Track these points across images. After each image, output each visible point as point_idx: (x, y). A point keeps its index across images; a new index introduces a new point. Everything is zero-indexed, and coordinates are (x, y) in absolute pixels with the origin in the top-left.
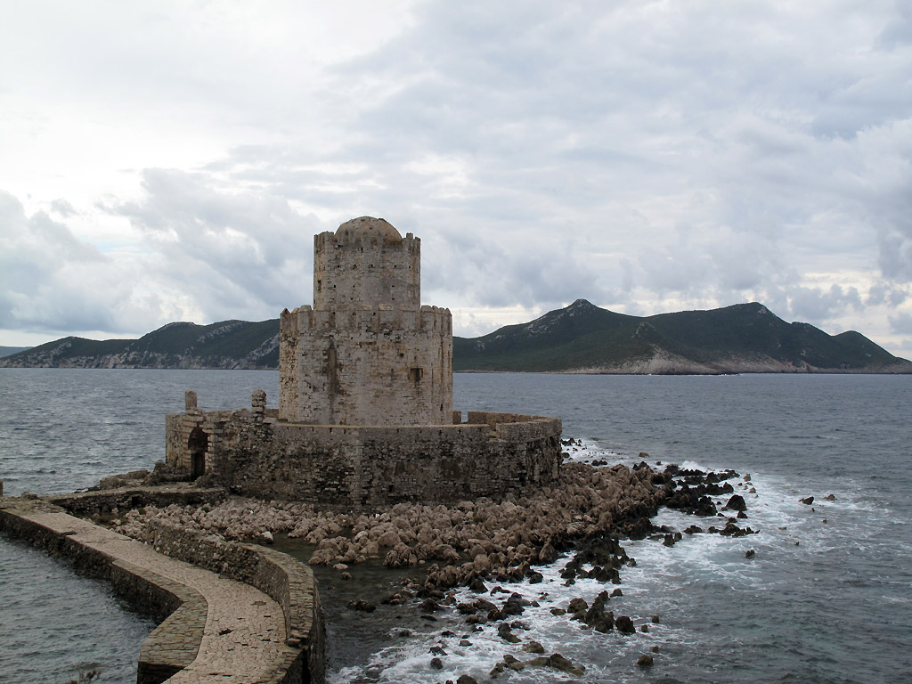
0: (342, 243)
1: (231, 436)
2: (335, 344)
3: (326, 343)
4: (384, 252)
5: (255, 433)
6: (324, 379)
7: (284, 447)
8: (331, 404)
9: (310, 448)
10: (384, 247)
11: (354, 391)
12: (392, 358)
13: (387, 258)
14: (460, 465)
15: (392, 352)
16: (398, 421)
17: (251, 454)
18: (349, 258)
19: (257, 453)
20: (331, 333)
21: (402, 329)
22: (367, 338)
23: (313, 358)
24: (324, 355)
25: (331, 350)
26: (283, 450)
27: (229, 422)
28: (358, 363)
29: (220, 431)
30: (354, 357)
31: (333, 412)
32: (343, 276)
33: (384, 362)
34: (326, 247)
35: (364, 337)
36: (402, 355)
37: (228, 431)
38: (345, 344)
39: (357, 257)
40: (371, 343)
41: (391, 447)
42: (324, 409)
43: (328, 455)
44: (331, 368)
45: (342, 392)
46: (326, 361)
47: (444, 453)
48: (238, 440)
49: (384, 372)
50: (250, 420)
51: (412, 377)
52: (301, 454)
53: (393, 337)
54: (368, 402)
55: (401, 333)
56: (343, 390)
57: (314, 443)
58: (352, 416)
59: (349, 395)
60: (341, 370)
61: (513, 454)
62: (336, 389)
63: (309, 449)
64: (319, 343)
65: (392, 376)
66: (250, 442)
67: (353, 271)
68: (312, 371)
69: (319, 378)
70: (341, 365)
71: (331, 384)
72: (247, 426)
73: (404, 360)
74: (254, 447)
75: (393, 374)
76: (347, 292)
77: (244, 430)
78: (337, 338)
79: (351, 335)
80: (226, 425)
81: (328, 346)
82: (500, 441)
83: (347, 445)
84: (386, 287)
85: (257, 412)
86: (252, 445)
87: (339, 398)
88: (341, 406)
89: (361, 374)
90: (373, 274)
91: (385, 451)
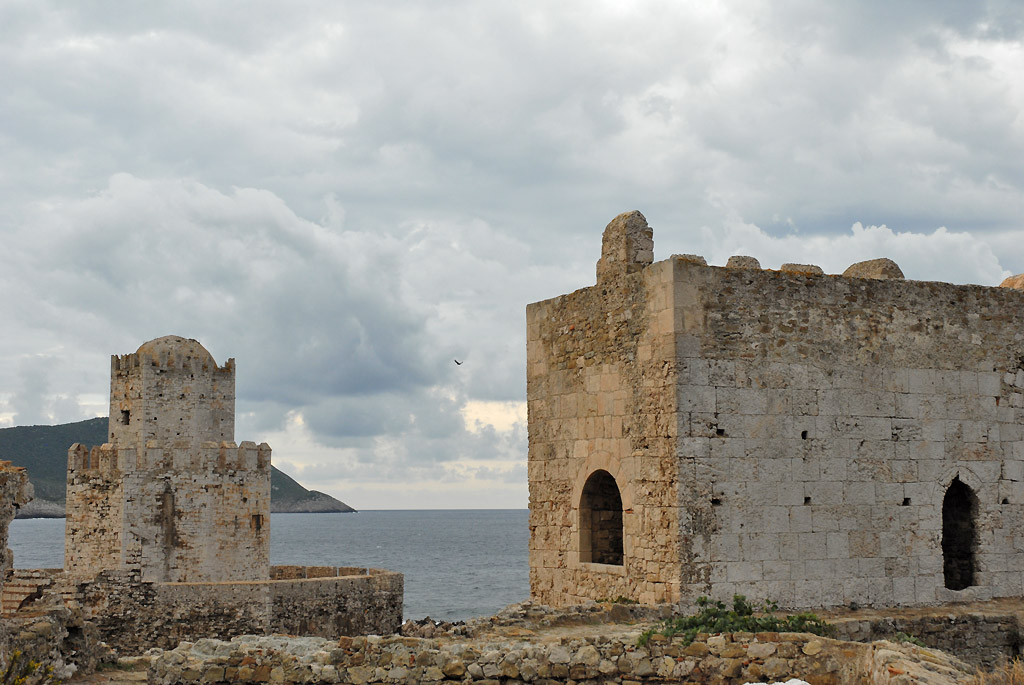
0: (165, 368)
1: (94, 601)
2: (173, 488)
3: (160, 486)
4: (214, 380)
5: (130, 595)
6: (157, 529)
7: (170, 610)
8: (166, 559)
9: (206, 609)
10: (214, 374)
11: (195, 543)
12: (236, 503)
13: (217, 387)
14: (352, 620)
15: (236, 496)
16: (240, 576)
17: (123, 621)
18: (176, 386)
19: (134, 619)
20: (167, 475)
21: (245, 470)
22: (214, 480)
23: (142, 504)
24: (158, 500)
25: (167, 495)
26: (169, 614)
27: (93, 584)
28: (203, 509)
29: (81, 596)
30: (197, 503)
31: (168, 569)
32: (165, 407)
33: (229, 508)
34: (143, 371)
35: (210, 479)
36: (245, 500)
37: (92, 595)
38: (185, 487)
39: (185, 385)
40: (217, 487)
41: (296, 604)
42: (156, 566)
43: (229, 616)
44: (166, 515)
45: (181, 545)
46: (159, 507)
47: (339, 609)
48: (106, 604)
49: (228, 519)
50: (123, 580)
51: (254, 524)
52: (195, 617)
53: (237, 479)
54: (214, 555)
55: (244, 474)
56: (182, 543)
57: (212, 603)
58: (194, 572)
59: (191, 548)
60: (180, 518)
61: (393, 606)
62: (173, 540)
63: (204, 611)
64: (150, 486)
65: (236, 524)
66: (123, 607)
67: (180, 401)
68: (141, 520)
69: (150, 528)
70: (180, 512)
71: (167, 535)
72: (120, 588)
73: (247, 505)
74: (129, 612)
75: (236, 523)
76: (173, 426)
77: (115, 592)
78: (175, 480)
79: (194, 477)
80: (88, 588)
81: (163, 490)
82: (384, 593)
83: (254, 603)
84: (216, 422)
85: (133, 570)
86: (126, 610)
87: (177, 551)
88: (180, 561)
89: (206, 522)
90: (204, 405)
91: (290, 608)
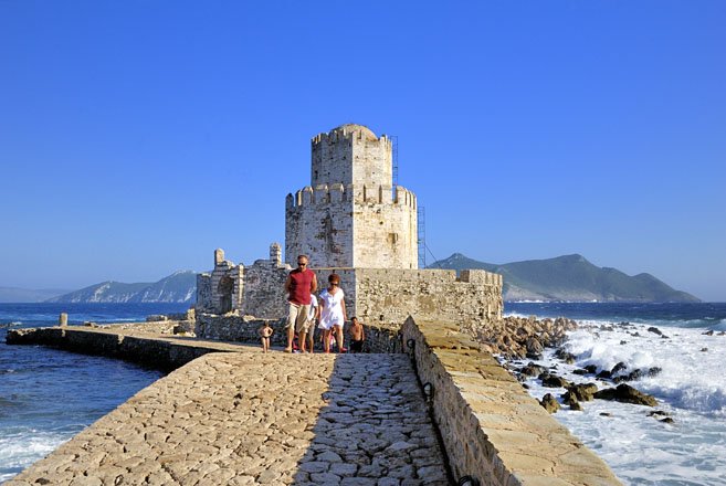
1: (252, 280)
2: (331, 215)
3: (324, 214)
4: (366, 147)
5: (272, 276)
6: (322, 241)
8: (328, 261)
10: (366, 143)
11: (345, 250)
12: (374, 225)
13: (368, 152)
14: (434, 300)
15: (375, 221)
17: (269, 294)
18: (340, 152)
20: (328, 207)
21: (382, 203)
22: (356, 209)
23: (314, 226)
24: (322, 223)
25: (328, 220)
27: (251, 269)
28: (349, 228)
30: (345, 224)
32: (335, 165)
33: (369, 228)
35: (353, 208)
36: (382, 223)
37: (251, 276)
38: (338, 214)
39: (345, 151)
40: (359, 214)
41: (381, 285)
44: (328, 233)
46: (323, 228)
47: (421, 291)
48: (259, 282)
49: (369, 235)
50: (268, 267)
53: (375, 209)
55: (381, 206)
56: (337, 250)
59: (343, 253)
60: (335, 234)
62: (332, 249)
64: (318, 214)
66: (268, 284)
67: (343, 161)
68: (313, 236)
69: (318, 241)
70: (335, 230)
71: (328, 245)
72: (266, 271)
73: (383, 226)
74: (272, 288)
75: (375, 237)
76: (339, 177)
77: (264, 275)
78: (332, 210)
79: (343, 208)
80: (249, 271)
81: (325, 217)
84: (368, 174)
85: (274, 260)
86: (270, 286)
90: (358, 163)
91: (376, 287)
